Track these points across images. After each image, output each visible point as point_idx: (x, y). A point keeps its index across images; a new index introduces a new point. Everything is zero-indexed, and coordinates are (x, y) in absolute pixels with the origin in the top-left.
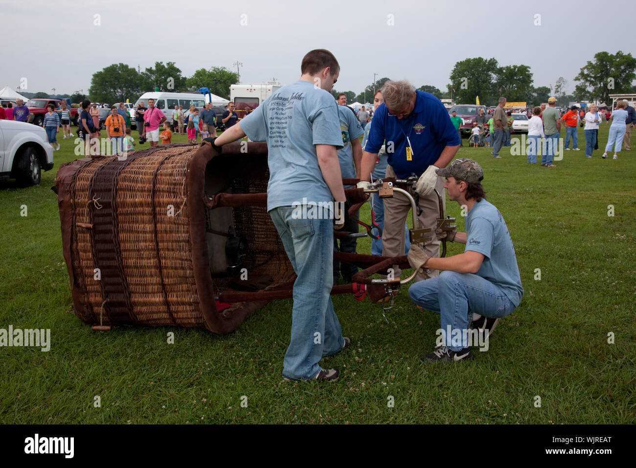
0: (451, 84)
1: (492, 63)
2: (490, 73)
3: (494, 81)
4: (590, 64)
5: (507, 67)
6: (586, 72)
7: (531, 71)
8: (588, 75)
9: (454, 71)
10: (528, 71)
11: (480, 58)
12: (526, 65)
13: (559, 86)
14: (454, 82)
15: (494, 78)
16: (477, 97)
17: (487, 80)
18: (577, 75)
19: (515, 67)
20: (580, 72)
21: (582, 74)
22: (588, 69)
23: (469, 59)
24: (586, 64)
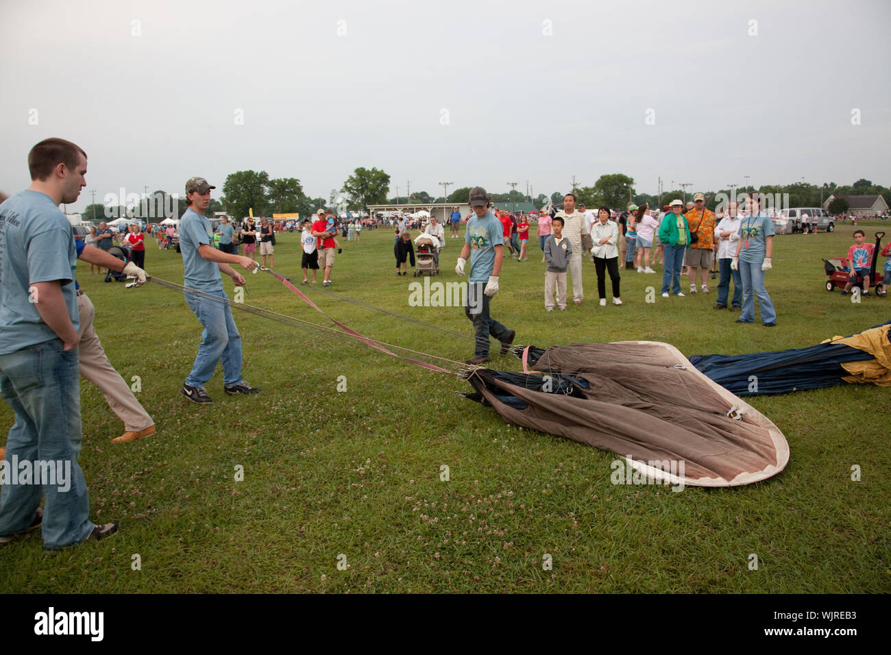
0: (224, 196)
1: (263, 176)
2: (262, 185)
3: (267, 193)
4: (351, 178)
5: (278, 180)
6: (349, 185)
7: (301, 184)
8: (351, 188)
9: (226, 184)
10: (298, 184)
11: (251, 171)
12: (295, 178)
13: (333, 198)
14: (227, 195)
15: (267, 190)
16: (251, 209)
17: (260, 193)
18: (342, 188)
19: (286, 180)
20: (344, 185)
21: (346, 187)
22: (351, 182)
23: (240, 172)
24: (348, 178)
